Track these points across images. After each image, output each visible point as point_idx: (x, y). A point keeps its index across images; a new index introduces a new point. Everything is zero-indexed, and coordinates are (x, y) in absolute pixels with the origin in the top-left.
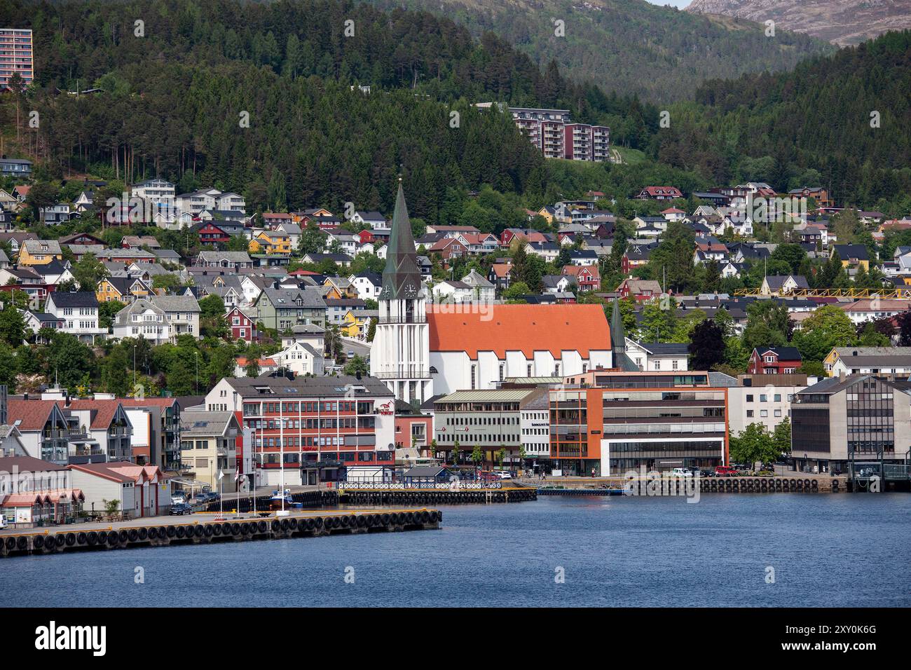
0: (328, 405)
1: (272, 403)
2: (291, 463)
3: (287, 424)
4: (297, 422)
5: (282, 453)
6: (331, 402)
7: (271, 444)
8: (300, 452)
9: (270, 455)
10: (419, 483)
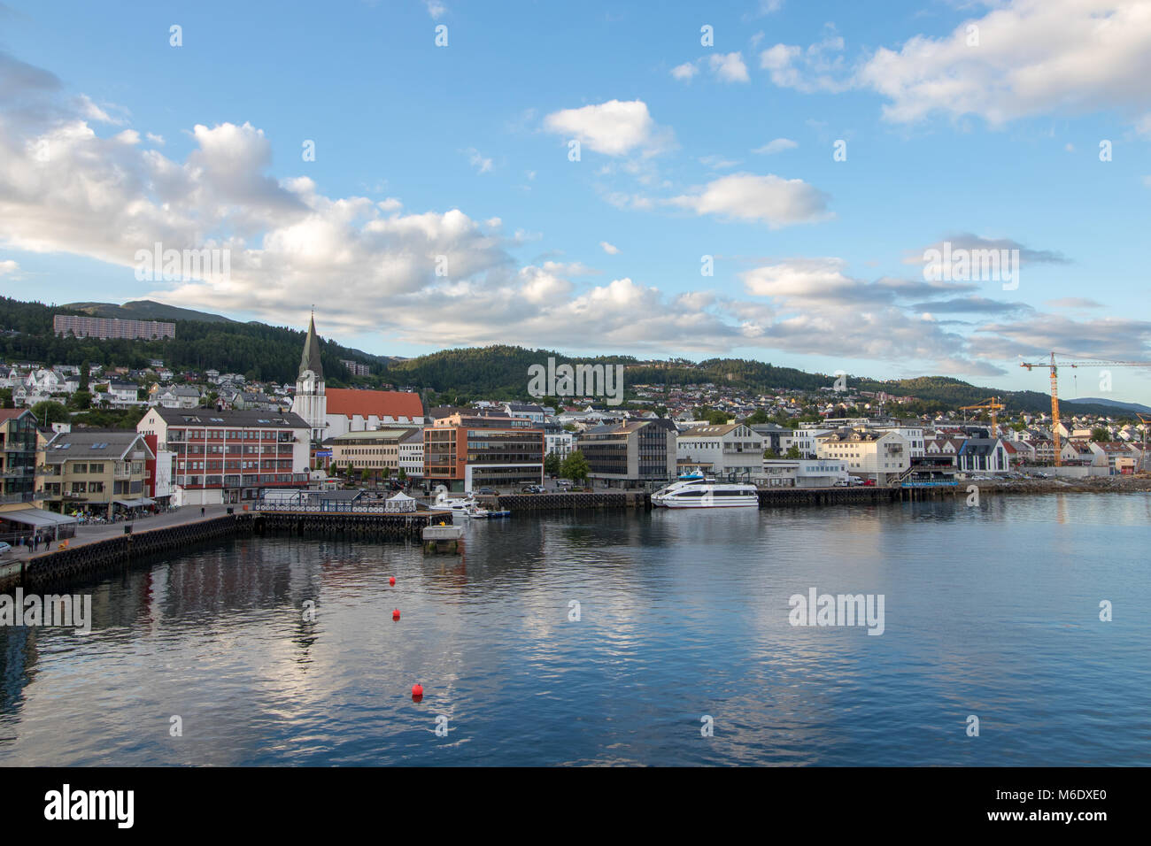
1: (199, 430)
2: (213, 486)
3: (211, 450)
4: (220, 448)
5: (205, 475)
6: (254, 432)
7: (195, 468)
8: (223, 475)
9: (193, 477)
10: (337, 506)
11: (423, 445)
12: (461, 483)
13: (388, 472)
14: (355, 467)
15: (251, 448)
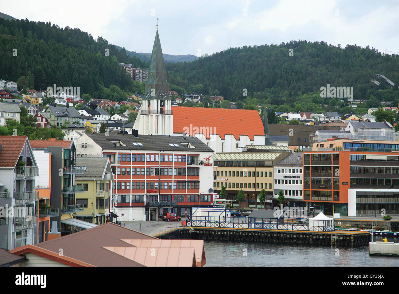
0: (166, 157)
1: (125, 154)
2: (137, 204)
3: (136, 172)
4: (143, 170)
5: (131, 195)
6: (168, 155)
7: (123, 187)
8: (145, 194)
9: (122, 196)
10: (263, 224)
11: (302, 168)
12: (345, 207)
13: (265, 194)
14: (227, 189)
15: (166, 170)
